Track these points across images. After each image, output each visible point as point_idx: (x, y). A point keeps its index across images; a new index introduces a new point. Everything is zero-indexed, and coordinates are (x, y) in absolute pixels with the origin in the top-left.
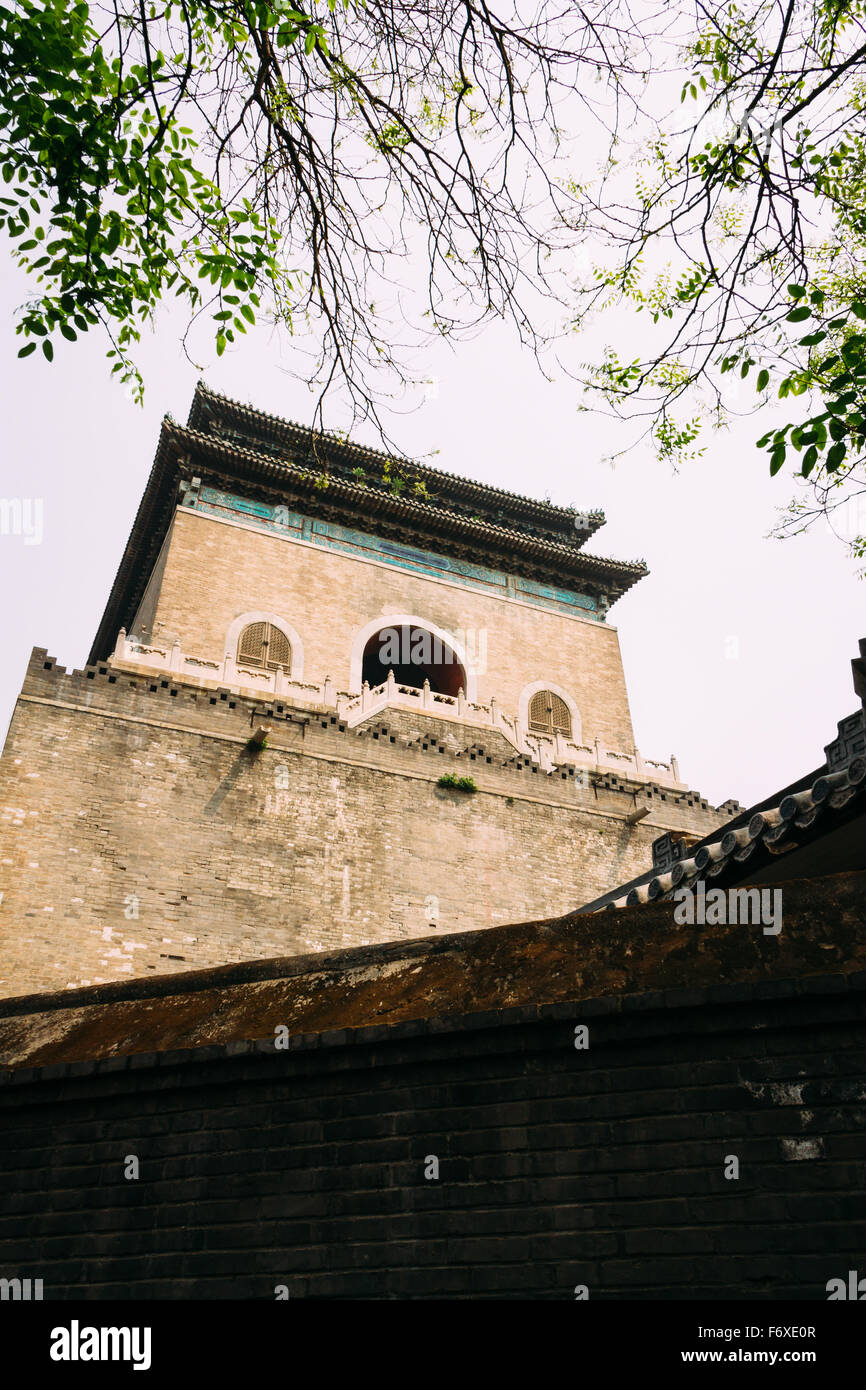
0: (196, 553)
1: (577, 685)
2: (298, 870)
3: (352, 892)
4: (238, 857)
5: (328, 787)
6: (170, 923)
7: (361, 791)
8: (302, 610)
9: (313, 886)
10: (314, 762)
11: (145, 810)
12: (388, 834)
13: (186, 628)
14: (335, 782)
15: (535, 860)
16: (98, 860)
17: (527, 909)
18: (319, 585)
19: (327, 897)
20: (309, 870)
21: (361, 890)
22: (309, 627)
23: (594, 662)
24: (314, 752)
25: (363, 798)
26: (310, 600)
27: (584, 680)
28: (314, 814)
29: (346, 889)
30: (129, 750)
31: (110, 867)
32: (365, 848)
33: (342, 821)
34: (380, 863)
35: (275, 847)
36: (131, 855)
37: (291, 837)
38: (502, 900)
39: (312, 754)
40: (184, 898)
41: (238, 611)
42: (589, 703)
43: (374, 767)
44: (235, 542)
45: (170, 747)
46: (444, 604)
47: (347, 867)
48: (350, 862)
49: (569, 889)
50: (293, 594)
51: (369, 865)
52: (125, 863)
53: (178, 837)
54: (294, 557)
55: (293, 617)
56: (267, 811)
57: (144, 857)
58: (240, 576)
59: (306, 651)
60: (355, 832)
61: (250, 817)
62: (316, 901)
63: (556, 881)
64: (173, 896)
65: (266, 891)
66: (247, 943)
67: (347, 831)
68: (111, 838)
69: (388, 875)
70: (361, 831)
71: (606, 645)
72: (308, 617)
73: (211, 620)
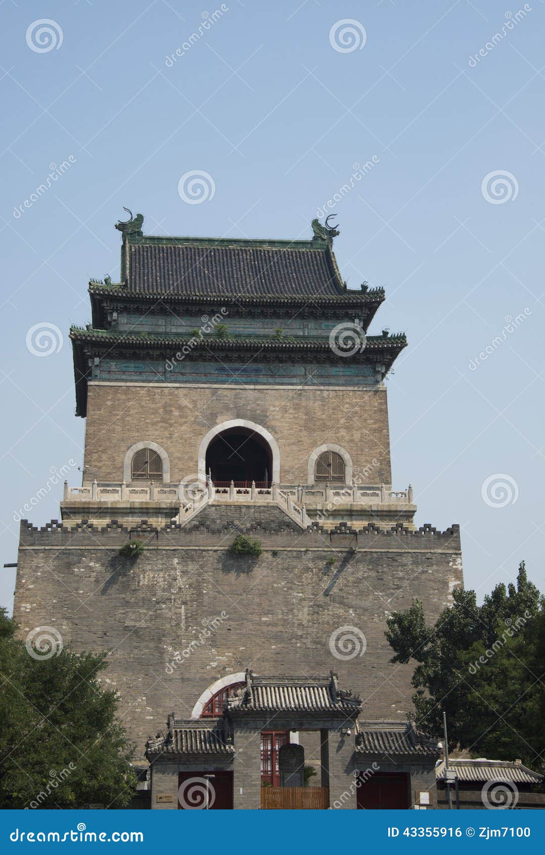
0: (102, 412)
1: (352, 441)
2: (158, 611)
3: (186, 618)
4: (129, 610)
5: (172, 565)
6: (100, 647)
7: (190, 563)
8: (167, 434)
9: (166, 618)
10: (164, 552)
11: (83, 594)
12: (205, 585)
13: (100, 464)
14: (176, 561)
15: (289, 585)
16: (65, 622)
17: (283, 614)
18: (176, 413)
19: (174, 623)
20: (163, 611)
21: (191, 617)
22: (172, 444)
23: (365, 420)
24: (164, 546)
25: (192, 567)
26: (171, 425)
27: (357, 436)
28: (165, 581)
29: (183, 617)
30: (72, 565)
31: (70, 624)
32: (193, 594)
33: (181, 582)
34: (201, 601)
35: (146, 602)
36: (80, 617)
37: (154, 595)
38: (269, 610)
39: (163, 548)
40: (105, 634)
41: (129, 445)
42: (360, 452)
43: (197, 548)
44: (124, 397)
45: (91, 559)
46: (258, 405)
47: (183, 606)
48: (185, 603)
49: (309, 598)
50: (160, 424)
51: (195, 603)
52: (77, 622)
53: (100, 605)
54: (159, 397)
55: (162, 440)
56: (141, 583)
57: (85, 617)
58: (128, 420)
59: (171, 461)
60: (187, 586)
61: (133, 588)
62: (168, 626)
63: (301, 595)
64: (100, 634)
65: (143, 624)
66: (136, 651)
67: (183, 587)
68: (69, 611)
69: (205, 606)
70: (190, 585)
71: (376, 404)
72: (171, 438)
73: (114, 455)
